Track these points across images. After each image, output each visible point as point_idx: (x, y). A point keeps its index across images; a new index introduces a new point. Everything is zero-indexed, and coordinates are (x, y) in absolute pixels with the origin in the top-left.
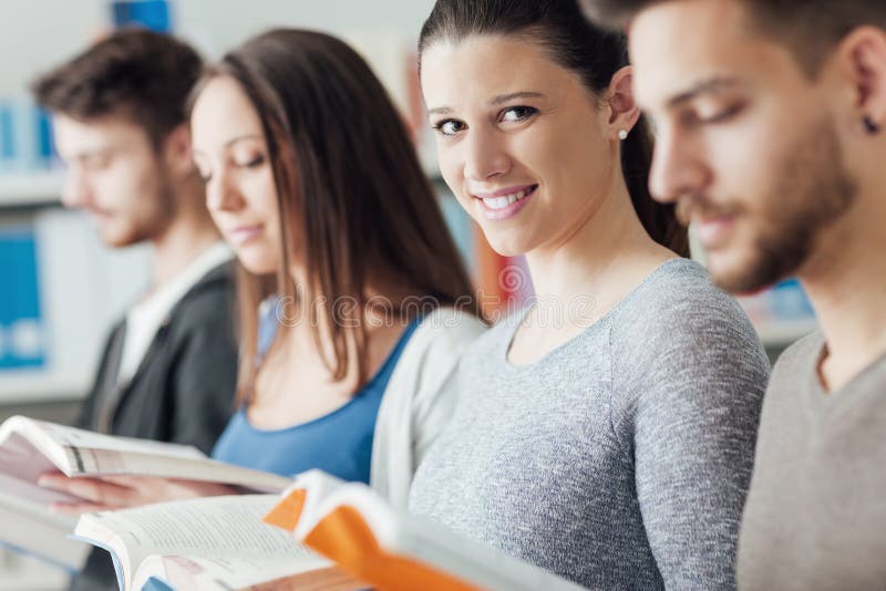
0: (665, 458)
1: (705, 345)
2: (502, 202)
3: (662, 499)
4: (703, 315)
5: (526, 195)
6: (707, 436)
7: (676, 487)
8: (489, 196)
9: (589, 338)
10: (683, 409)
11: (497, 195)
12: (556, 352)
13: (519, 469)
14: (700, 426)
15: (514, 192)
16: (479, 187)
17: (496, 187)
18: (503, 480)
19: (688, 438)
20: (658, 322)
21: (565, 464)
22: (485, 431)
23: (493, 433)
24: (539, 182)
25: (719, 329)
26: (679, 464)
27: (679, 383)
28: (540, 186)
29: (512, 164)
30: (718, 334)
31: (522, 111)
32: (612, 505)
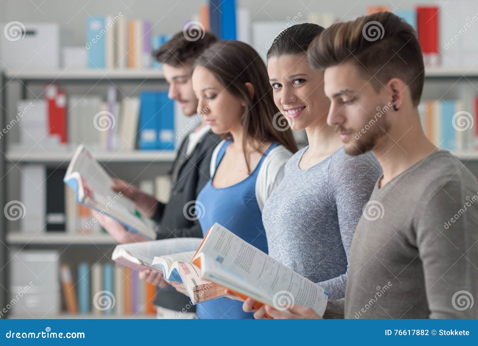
0: (346, 210)
1: (359, 173)
2: (293, 112)
3: (345, 224)
4: (359, 162)
5: (302, 109)
6: (359, 203)
7: (349, 220)
8: (289, 110)
9: (323, 164)
10: (351, 194)
11: (291, 109)
12: (313, 167)
13: (295, 208)
14: (357, 200)
15: (298, 108)
16: (286, 107)
17: (291, 107)
18: (289, 211)
19: (353, 204)
20: (343, 164)
21: (310, 208)
22: (287, 192)
23: (289, 193)
24: (306, 105)
25: (364, 167)
26: (350, 212)
27: (349, 185)
28: (307, 107)
29: (297, 99)
30: (364, 169)
31: (301, 81)
32: (326, 223)
